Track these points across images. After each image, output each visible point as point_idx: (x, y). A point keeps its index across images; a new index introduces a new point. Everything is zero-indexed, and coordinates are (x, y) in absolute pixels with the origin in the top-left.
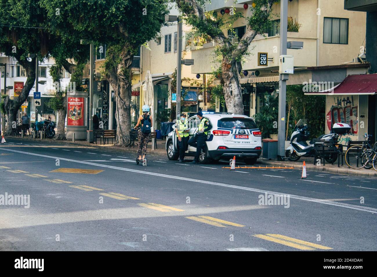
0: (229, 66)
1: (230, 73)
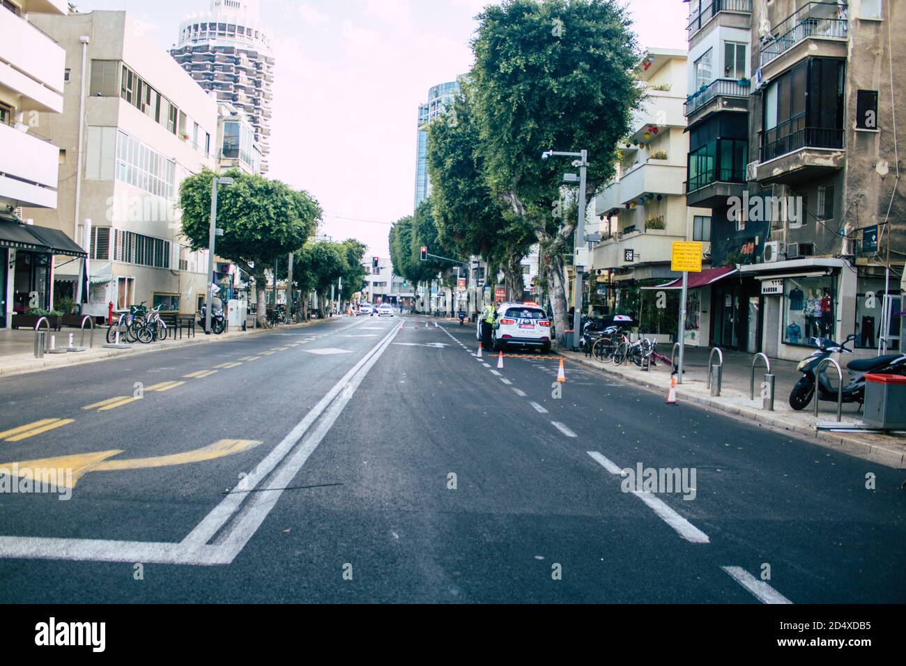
0: (549, 259)
1: (550, 266)
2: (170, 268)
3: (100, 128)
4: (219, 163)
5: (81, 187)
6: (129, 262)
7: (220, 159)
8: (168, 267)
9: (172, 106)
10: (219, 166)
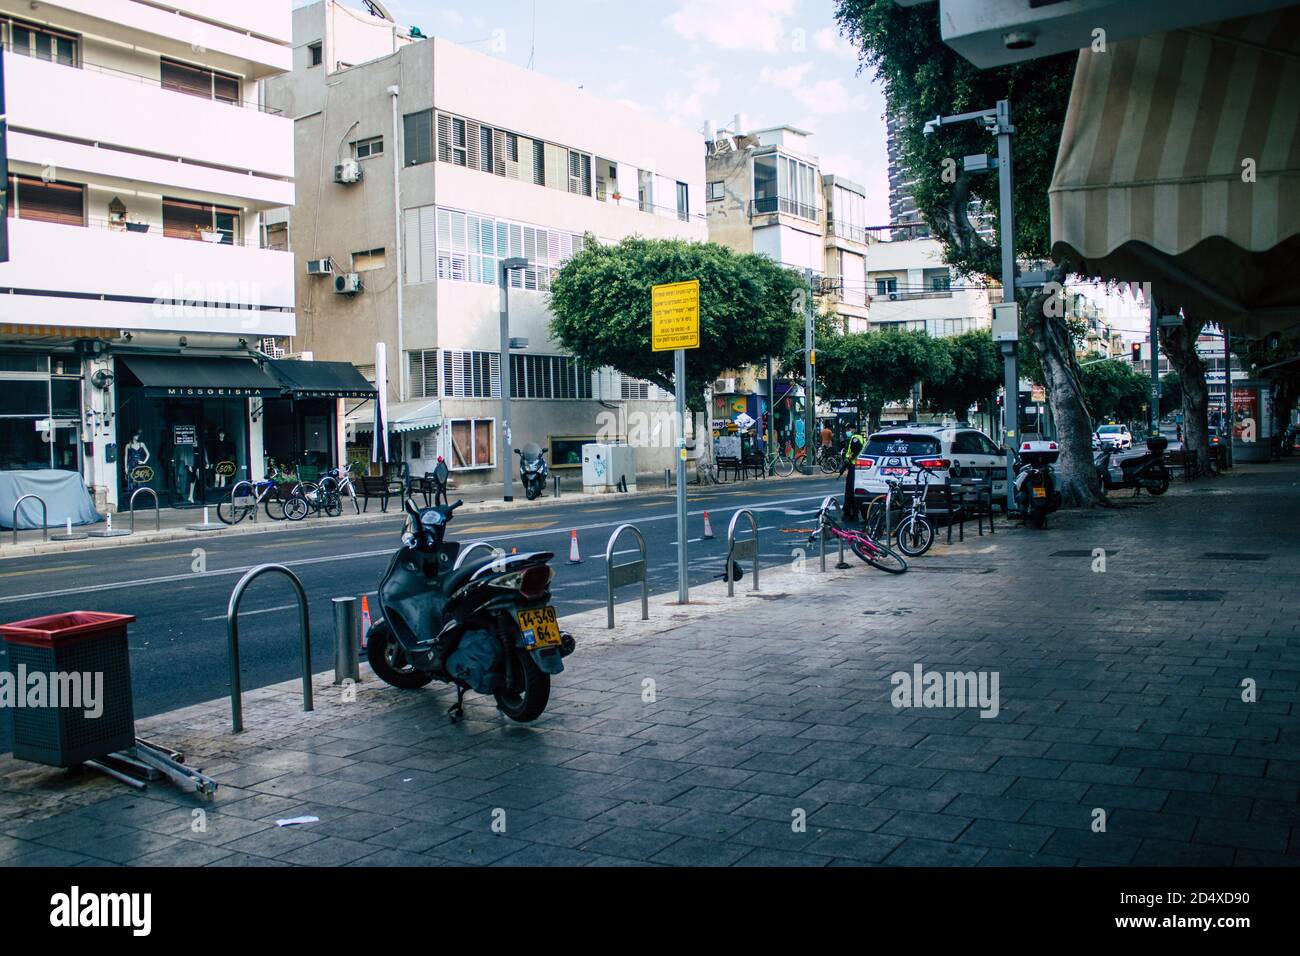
2: (596, 396)
3: (417, 210)
4: (750, 222)
5: (403, 297)
6: (487, 394)
7: (751, 217)
8: (589, 395)
9: (574, 155)
10: (751, 227)
